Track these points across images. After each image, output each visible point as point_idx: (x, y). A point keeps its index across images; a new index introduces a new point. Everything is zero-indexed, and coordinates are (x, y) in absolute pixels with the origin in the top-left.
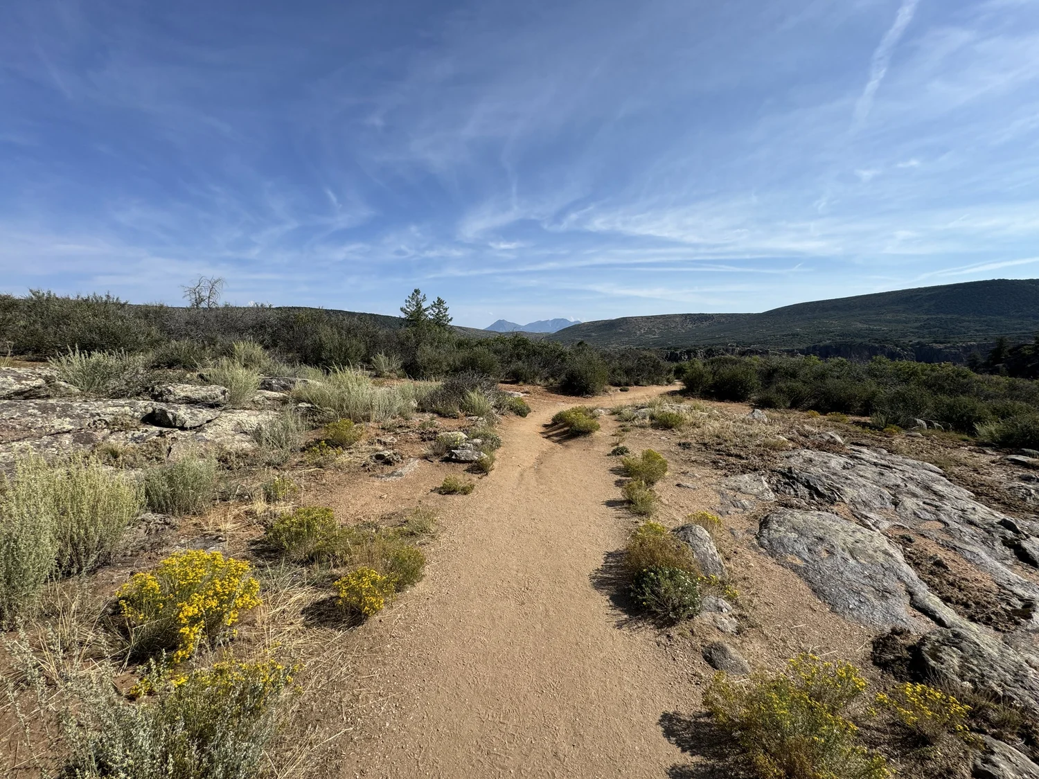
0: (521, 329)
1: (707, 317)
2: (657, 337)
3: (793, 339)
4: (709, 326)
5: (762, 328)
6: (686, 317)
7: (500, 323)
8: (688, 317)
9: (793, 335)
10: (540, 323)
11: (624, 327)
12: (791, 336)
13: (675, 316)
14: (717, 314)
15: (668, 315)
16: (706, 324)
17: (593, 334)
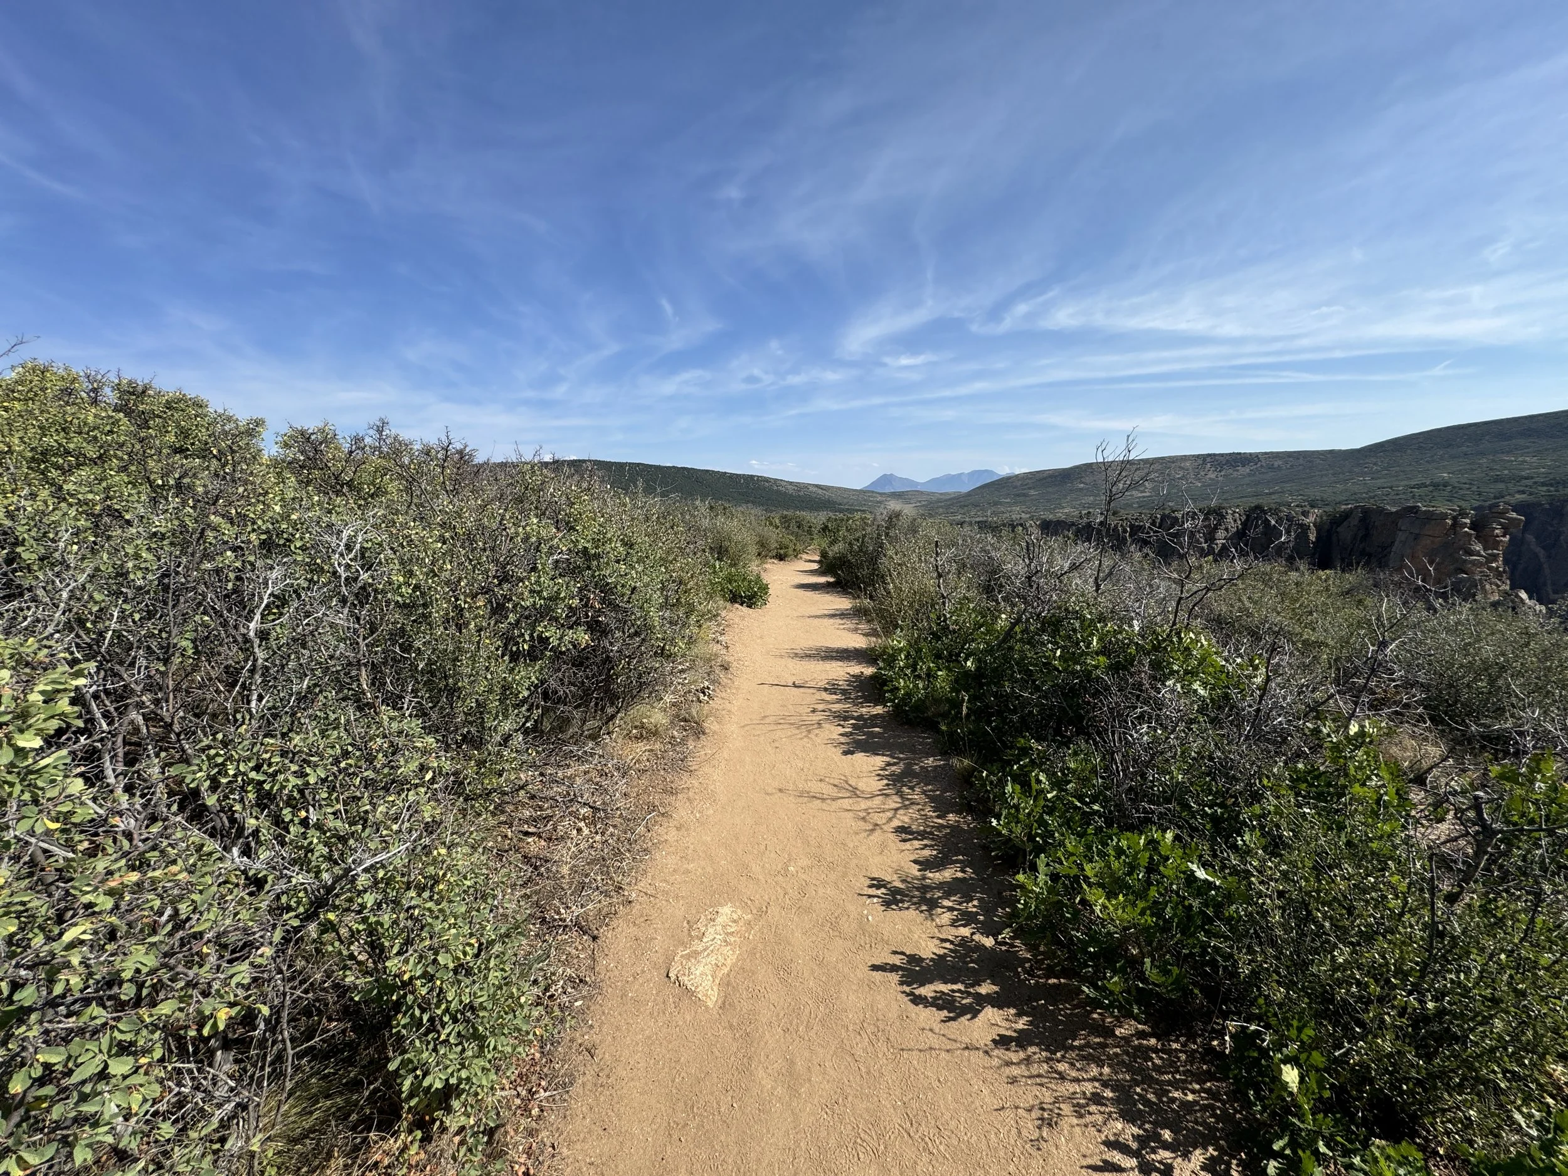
0: (919, 488)
1: (1246, 458)
2: (1148, 494)
3: (1435, 494)
4: (1249, 475)
5: (1363, 474)
6: (1204, 460)
7: (887, 479)
8: (1208, 460)
9: (1436, 486)
10: (950, 479)
11: (1087, 480)
12: (1431, 488)
13: (1184, 458)
14: (1266, 453)
15: (1170, 457)
16: (1244, 470)
17: (1032, 492)
